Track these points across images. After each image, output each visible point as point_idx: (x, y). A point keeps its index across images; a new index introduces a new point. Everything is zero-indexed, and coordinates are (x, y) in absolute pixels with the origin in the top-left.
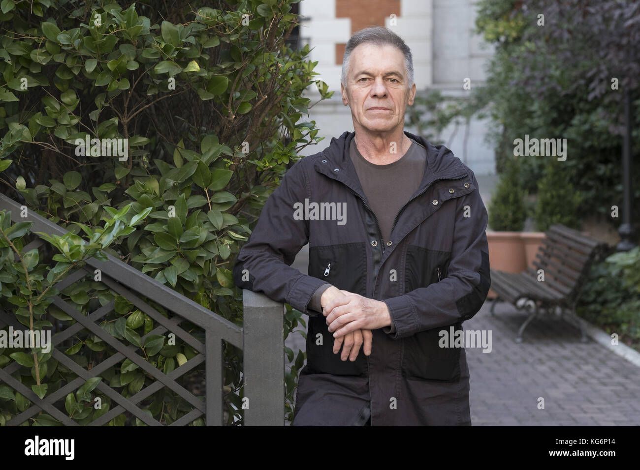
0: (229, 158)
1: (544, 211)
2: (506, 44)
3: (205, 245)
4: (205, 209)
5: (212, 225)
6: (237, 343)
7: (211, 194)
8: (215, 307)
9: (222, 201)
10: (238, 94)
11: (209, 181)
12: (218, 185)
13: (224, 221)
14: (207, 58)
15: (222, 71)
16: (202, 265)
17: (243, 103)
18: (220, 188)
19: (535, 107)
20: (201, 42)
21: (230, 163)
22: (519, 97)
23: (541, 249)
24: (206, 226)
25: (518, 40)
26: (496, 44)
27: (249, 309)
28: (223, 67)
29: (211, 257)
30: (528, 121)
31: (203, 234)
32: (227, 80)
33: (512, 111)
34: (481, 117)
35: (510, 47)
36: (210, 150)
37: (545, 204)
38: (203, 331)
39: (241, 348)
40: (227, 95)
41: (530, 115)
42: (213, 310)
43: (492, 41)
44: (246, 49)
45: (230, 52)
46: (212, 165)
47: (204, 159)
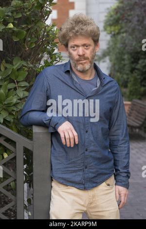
0: (25, 67)
1: (130, 94)
2: (114, 35)
3: (16, 105)
4: (15, 89)
5: (18, 96)
6: (30, 148)
7: (18, 82)
8: (19, 132)
9: (23, 86)
10: (29, 39)
11: (17, 77)
12: (21, 78)
13: (24, 94)
14: (16, 22)
15: (23, 28)
16: (14, 113)
17: (32, 43)
18: (22, 80)
19: (126, 57)
20: (14, 15)
21: (26, 69)
22: (119, 53)
23: (129, 108)
24: (16, 96)
25: (118, 33)
26: (110, 35)
27: (35, 133)
28: (23, 26)
29: (18, 110)
30: (123, 62)
31: (15, 100)
32: (25, 32)
33: (117, 59)
34: (104, 62)
35: (116, 36)
36: (17, 64)
37: (131, 92)
38: (15, 143)
39: (32, 150)
40: (25, 39)
41: (124, 60)
42: (18, 133)
43: (109, 34)
44: (33, 19)
45: (26, 20)
46: (18, 70)
47: (15, 67)
